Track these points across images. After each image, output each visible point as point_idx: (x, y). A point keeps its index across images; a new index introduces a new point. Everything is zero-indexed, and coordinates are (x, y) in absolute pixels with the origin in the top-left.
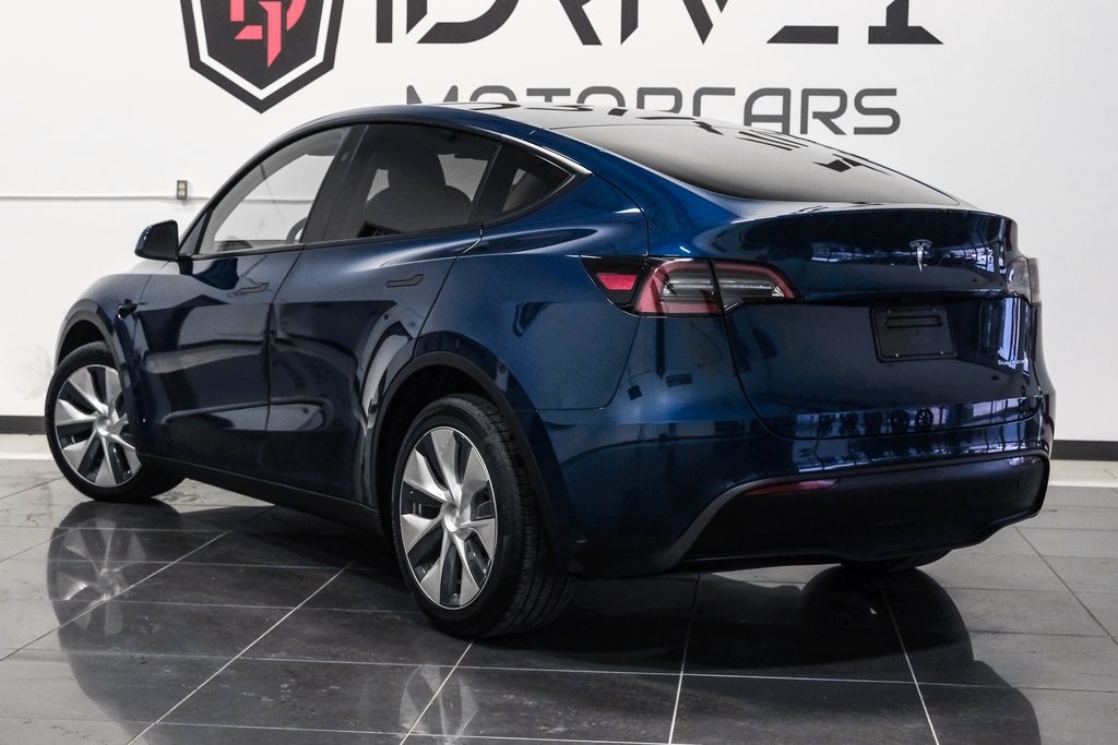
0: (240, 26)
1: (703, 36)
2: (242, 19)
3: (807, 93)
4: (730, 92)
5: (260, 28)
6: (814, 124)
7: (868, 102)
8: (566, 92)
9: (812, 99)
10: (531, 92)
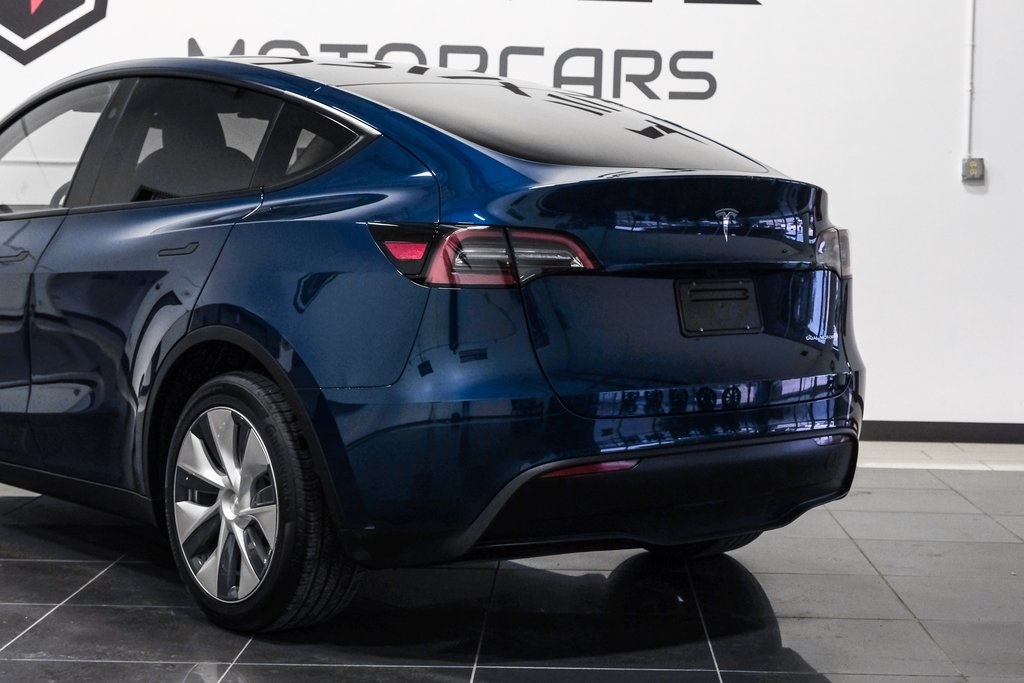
3: (619, 55)
4: (539, 51)
7: (684, 65)
8: (363, 49)
9: (625, 61)
10: (325, 48)
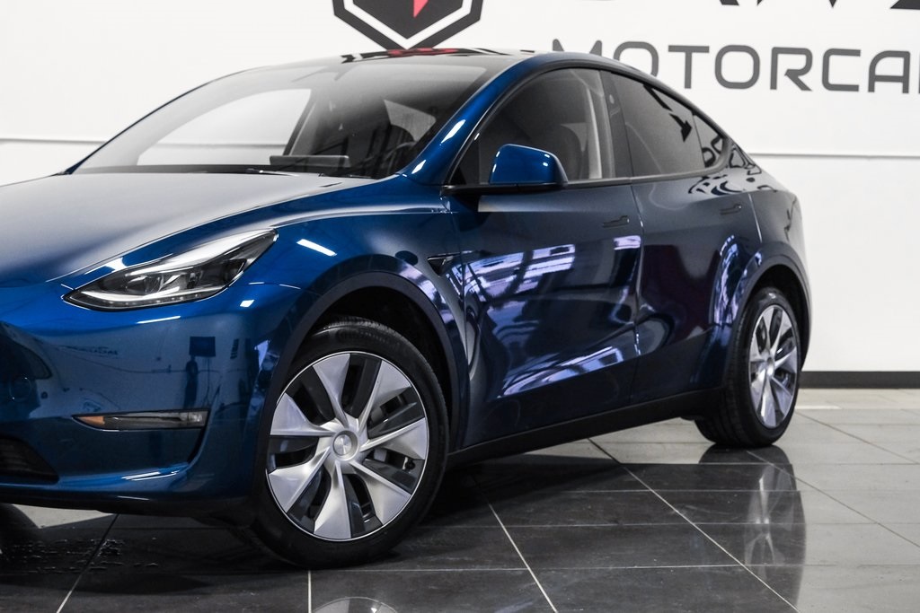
4: (856, 53)
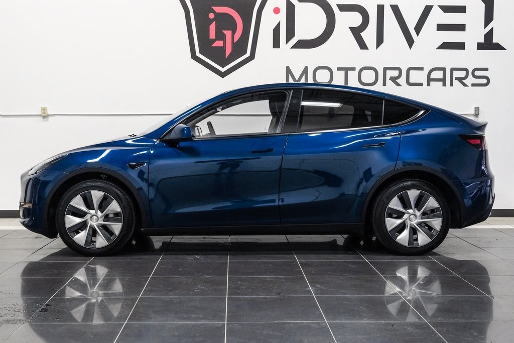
0: (213, 41)
1: (410, 46)
2: (214, 38)
3: (452, 70)
4: (422, 69)
5: (222, 41)
6: (456, 82)
7: (477, 73)
8: (354, 69)
10: (339, 69)
